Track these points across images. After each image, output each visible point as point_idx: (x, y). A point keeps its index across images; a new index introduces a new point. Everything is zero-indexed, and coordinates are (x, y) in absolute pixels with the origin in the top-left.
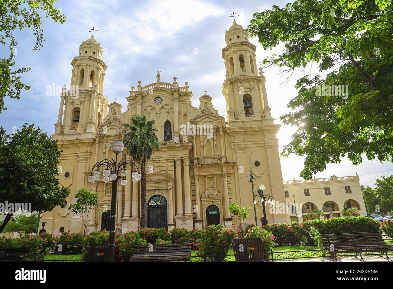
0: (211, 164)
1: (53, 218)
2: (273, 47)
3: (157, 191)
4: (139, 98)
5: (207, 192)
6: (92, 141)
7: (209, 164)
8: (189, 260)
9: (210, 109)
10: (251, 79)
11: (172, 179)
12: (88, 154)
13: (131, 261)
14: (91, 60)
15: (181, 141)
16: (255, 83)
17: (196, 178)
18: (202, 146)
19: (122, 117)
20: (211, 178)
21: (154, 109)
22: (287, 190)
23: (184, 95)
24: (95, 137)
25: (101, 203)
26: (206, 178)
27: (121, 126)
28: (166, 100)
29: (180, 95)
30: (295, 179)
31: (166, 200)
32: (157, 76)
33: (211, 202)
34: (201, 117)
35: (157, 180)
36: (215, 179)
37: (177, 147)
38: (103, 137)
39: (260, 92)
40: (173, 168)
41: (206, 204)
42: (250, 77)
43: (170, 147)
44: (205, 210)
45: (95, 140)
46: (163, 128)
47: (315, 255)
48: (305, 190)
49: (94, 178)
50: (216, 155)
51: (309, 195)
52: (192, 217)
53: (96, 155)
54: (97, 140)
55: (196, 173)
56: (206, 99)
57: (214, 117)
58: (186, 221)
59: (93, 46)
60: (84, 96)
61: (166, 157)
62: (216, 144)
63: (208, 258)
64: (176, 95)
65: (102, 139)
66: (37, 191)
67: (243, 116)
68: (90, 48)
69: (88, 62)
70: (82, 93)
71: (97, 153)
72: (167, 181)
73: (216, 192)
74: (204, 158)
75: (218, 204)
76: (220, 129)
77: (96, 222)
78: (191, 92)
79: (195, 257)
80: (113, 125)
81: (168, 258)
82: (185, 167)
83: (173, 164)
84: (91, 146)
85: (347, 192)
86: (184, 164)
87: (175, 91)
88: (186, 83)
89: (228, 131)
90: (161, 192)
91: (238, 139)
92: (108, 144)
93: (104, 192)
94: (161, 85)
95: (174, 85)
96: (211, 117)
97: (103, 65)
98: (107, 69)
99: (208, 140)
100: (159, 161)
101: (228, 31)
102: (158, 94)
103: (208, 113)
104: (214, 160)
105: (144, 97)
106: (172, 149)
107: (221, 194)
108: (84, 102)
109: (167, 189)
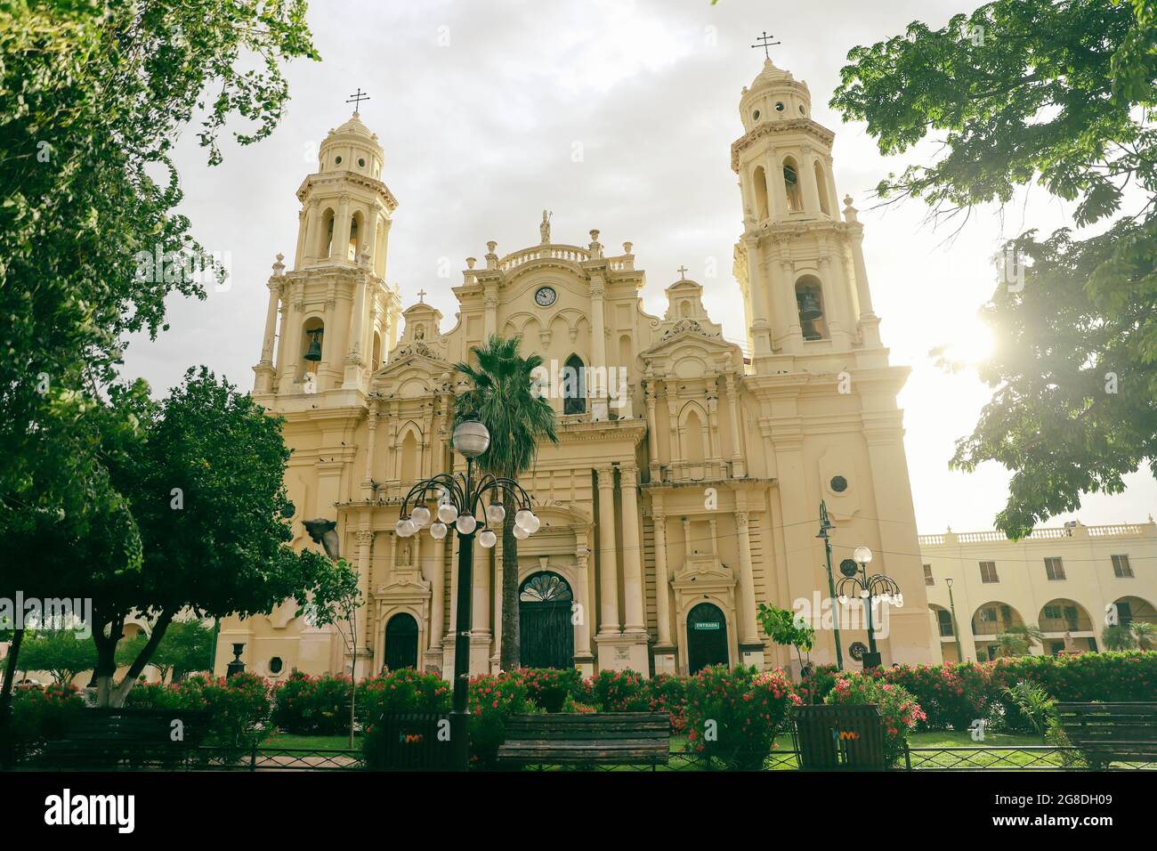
0: (702, 484)
1: (252, 633)
2: (909, 145)
3: (543, 561)
4: (491, 291)
5: (689, 563)
6: (356, 414)
7: (695, 484)
8: (665, 763)
9: (696, 320)
10: (821, 230)
11: (586, 527)
12: (347, 451)
13: (498, 759)
14: (352, 183)
15: (612, 416)
16: (832, 243)
17: (657, 524)
18: (673, 431)
19: (442, 344)
20: (702, 523)
21: (535, 326)
22: (927, 563)
23: (621, 280)
24: (365, 404)
25: (383, 592)
26: (687, 523)
27: (439, 371)
28: (567, 297)
29: (611, 281)
30: (953, 531)
31: (569, 588)
32: (541, 227)
33: (702, 596)
34: (670, 344)
35: (543, 529)
36: (713, 526)
37: (603, 434)
38: (388, 404)
39: (845, 271)
40: (589, 495)
41: (686, 600)
42: (817, 225)
43: (582, 433)
44: (682, 618)
45: (365, 413)
47: (1039, 762)
48: (983, 565)
49: (410, 525)
50: (716, 458)
51: (995, 579)
52: (646, 637)
53: (370, 456)
54: (372, 412)
55: (658, 508)
56: (685, 291)
57: (711, 344)
58: (627, 648)
59: (357, 142)
60: (333, 287)
61: (571, 462)
62: (714, 422)
63: (714, 758)
64: (597, 281)
65: (385, 408)
66: (238, 561)
67: (795, 341)
68: (349, 150)
69: (344, 189)
70: (327, 276)
71: (371, 449)
72: (571, 533)
73: (716, 566)
74: (680, 466)
75: (723, 602)
76: (730, 380)
77: (370, 647)
78: (641, 273)
79: (680, 754)
80: (414, 369)
82: (624, 492)
83: (589, 482)
84: (354, 429)
85: (1118, 574)
86: (623, 483)
87: (594, 270)
88: (628, 246)
89: (752, 387)
90: (554, 562)
91: (782, 410)
92: (404, 422)
93: (393, 562)
94: (554, 253)
95: (593, 252)
96: (701, 345)
97: (386, 196)
98: (397, 209)
99: (692, 413)
100: (548, 475)
101: (749, 88)
102: (546, 277)
103: (692, 334)
104: (709, 470)
105: (504, 286)
106: (589, 437)
107: (729, 571)
108: (333, 303)
109: (574, 555)
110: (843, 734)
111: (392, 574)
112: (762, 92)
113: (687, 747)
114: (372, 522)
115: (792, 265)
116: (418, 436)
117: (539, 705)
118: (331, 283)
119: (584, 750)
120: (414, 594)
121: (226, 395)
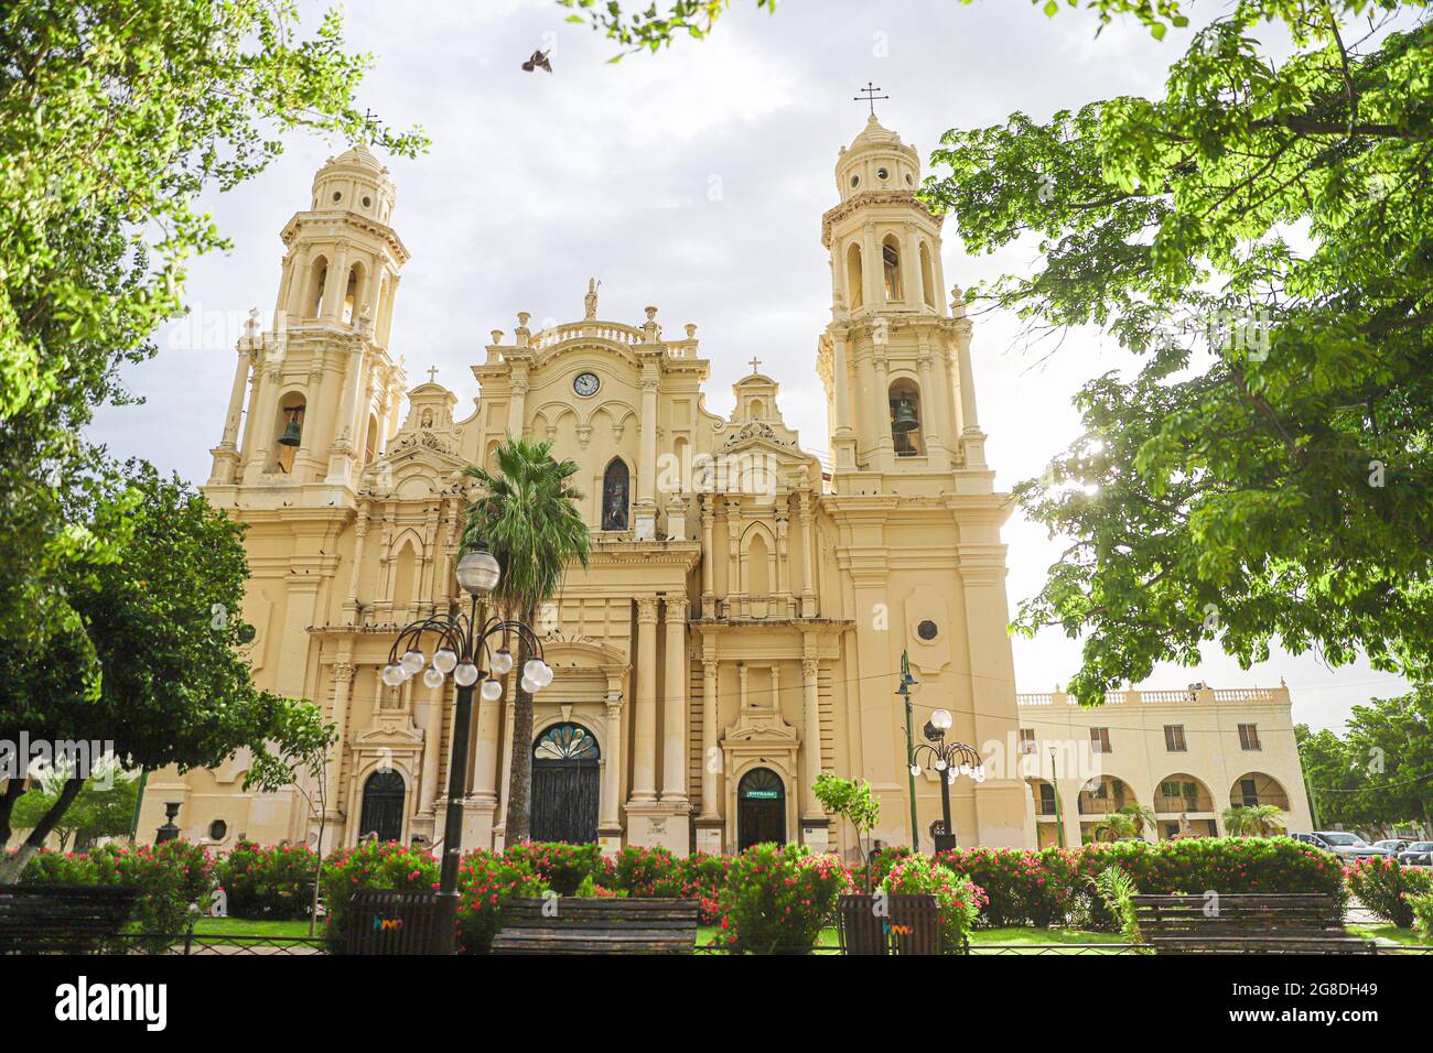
0: (765, 624)
1: (188, 788)
3: (566, 710)
4: (519, 373)
5: (744, 719)
6: (342, 517)
7: (756, 623)
9: (769, 424)
10: (923, 325)
11: (620, 670)
12: (326, 562)
13: (492, 951)
14: (353, 227)
15: (660, 535)
16: (935, 341)
17: (707, 669)
18: (733, 557)
19: (454, 436)
20: (762, 671)
21: (572, 420)
22: (1029, 727)
23: (680, 370)
24: (353, 505)
25: (363, 741)
26: (744, 669)
27: (448, 468)
28: (614, 386)
29: (668, 370)
31: (596, 744)
32: (587, 298)
33: (758, 759)
34: (735, 452)
35: (568, 671)
36: (775, 675)
37: (648, 557)
38: (383, 505)
39: (949, 375)
40: (627, 630)
41: (738, 762)
42: (918, 319)
43: (622, 554)
44: (732, 785)
45: (352, 515)
46: (600, 484)
48: (1094, 731)
49: (400, 672)
50: (784, 593)
51: (1108, 748)
52: (687, 807)
53: (355, 570)
54: (362, 515)
55: (709, 652)
56: (756, 389)
57: (784, 454)
58: (663, 820)
59: (363, 176)
60: (321, 355)
61: (606, 588)
62: (783, 550)
64: (651, 370)
65: (377, 511)
67: (885, 457)
68: (351, 185)
69: (341, 233)
70: (314, 341)
71: (357, 561)
72: (602, 676)
73: (776, 723)
74: (739, 601)
75: (783, 766)
76: (805, 498)
77: (342, 808)
78: (706, 363)
80: (420, 465)
81: (618, 946)
82: (670, 629)
83: (627, 615)
84: (338, 535)
85: (1245, 746)
86: (669, 618)
87: (647, 355)
88: (691, 328)
89: (830, 509)
90: (578, 711)
91: (865, 538)
92: (401, 529)
93: (377, 704)
94: (600, 332)
95: (648, 334)
97: (395, 246)
98: (408, 262)
99: (757, 536)
100: (577, 603)
101: (847, 149)
102: (587, 361)
103: (762, 440)
104: (773, 607)
105: (536, 369)
106: (629, 560)
107: (792, 730)
108: (320, 375)
109: (604, 704)
110: (894, 929)
111: (376, 718)
112: (863, 154)
113: (718, 940)
114: (353, 653)
115: (887, 365)
116: (418, 549)
118: (319, 349)
119: (595, 941)
120: (403, 745)
121: (177, 495)
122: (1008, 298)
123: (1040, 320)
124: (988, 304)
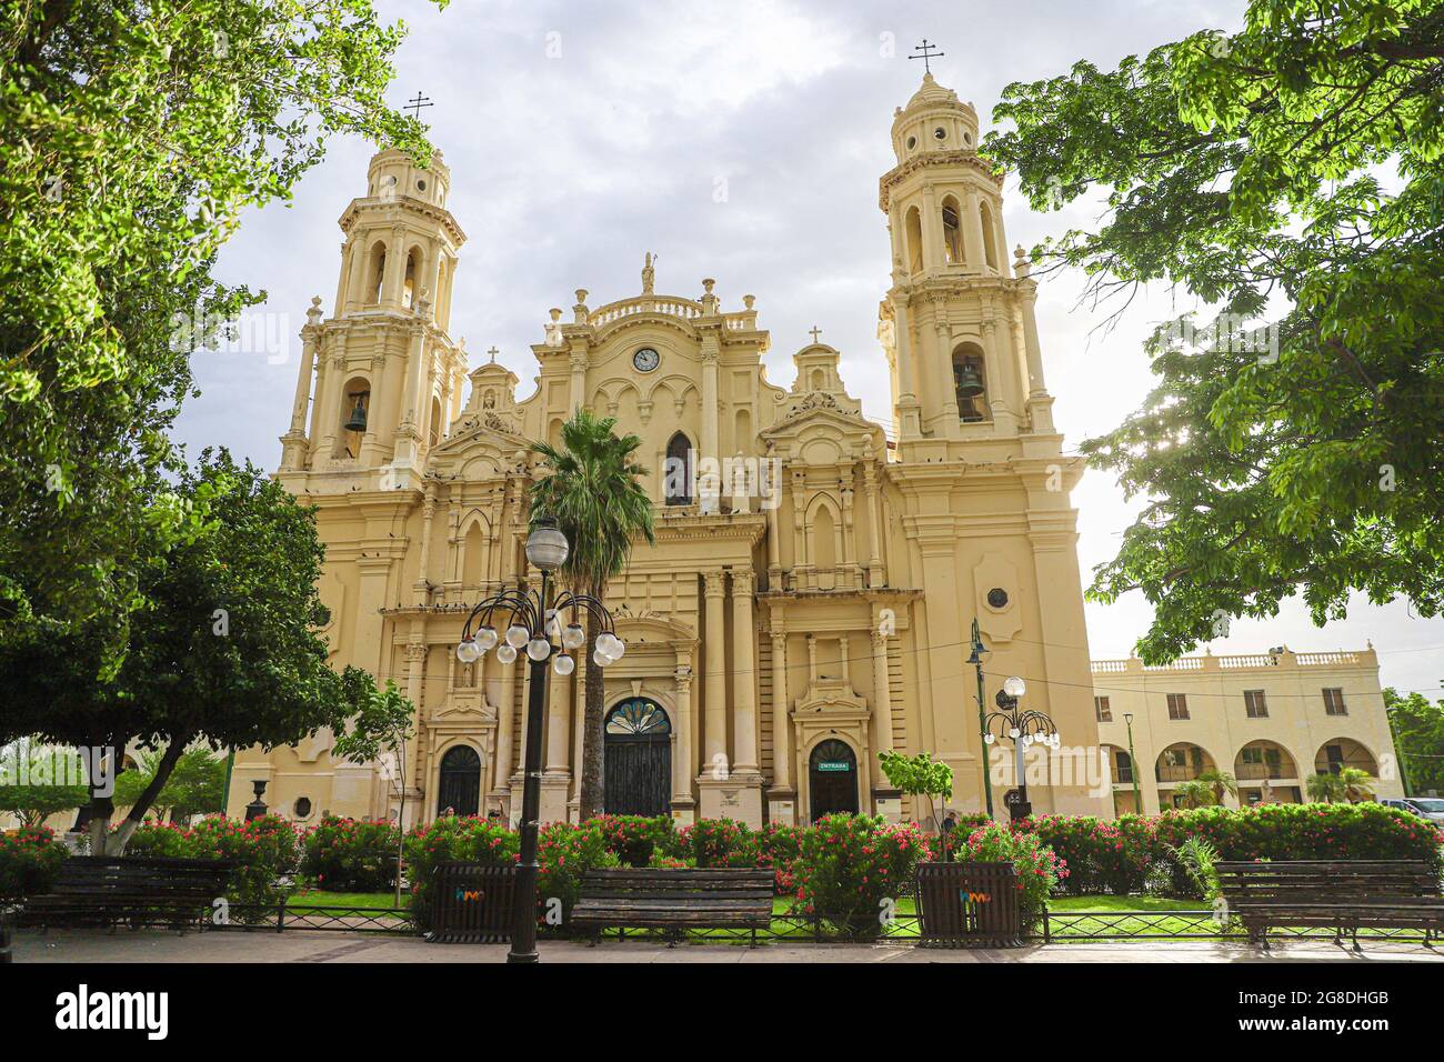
0: (833, 595)
1: (277, 768)
3: (636, 685)
4: (579, 351)
5: (814, 691)
6: (409, 500)
7: (823, 595)
8: (766, 927)
9: (831, 393)
10: (986, 287)
11: (689, 644)
12: (395, 545)
14: (410, 211)
15: (725, 509)
16: (999, 304)
17: (776, 642)
18: (799, 529)
19: (516, 415)
20: (831, 642)
21: (633, 395)
22: (1104, 695)
23: (740, 342)
24: (420, 487)
25: (438, 719)
26: (812, 641)
27: (512, 448)
28: (671, 363)
29: (728, 342)
31: (667, 719)
32: (644, 273)
33: (829, 731)
34: (797, 423)
35: (636, 646)
36: (844, 646)
37: (713, 531)
38: (449, 487)
39: (1013, 338)
40: (694, 604)
41: (809, 734)
42: (981, 281)
43: (687, 529)
44: (803, 758)
45: (420, 497)
46: (663, 459)
47: (1194, 928)
48: (1171, 698)
49: (474, 649)
50: (850, 563)
51: (1185, 715)
52: (759, 779)
53: (425, 551)
54: (429, 497)
55: (777, 624)
56: (818, 358)
57: (847, 423)
58: (735, 793)
60: (383, 340)
61: (672, 564)
62: (849, 520)
63: (826, 923)
64: (711, 343)
65: (444, 492)
66: (274, 683)
67: (950, 425)
68: (406, 169)
69: (398, 218)
70: (376, 327)
71: (426, 542)
72: (671, 651)
73: (846, 694)
74: (806, 572)
75: (854, 737)
76: (869, 468)
77: (420, 786)
78: (765, 334)
79: (784, 917)
80: (482, 446)
81: (695, 915)
82: (737, 602)
83: (694, 590)
84: (407, 517)
85: (1330, 711)
86: (736, 592)
87: (707, 328)
88: (749, 299)
89: (895, 477)
90: (649, 686)
91: (932, 506)
92: (467, 510)
93: (451, 683)
94: (658, 306)
95: (706, 306)
96: (834, 424)
97: (451, 228)
98: (465, 244)
99: (823, 508)
100: (644, 579)
101: (903, 110)
102: (648, 336)
103: (825, 410)
104: (840, 578)
105: (595, 346)
106: (695, 535)
107: (862, 701)
108: (382, 360)
109: (673, 678)
110: (972, 897)
111: (450, 697)
112: (919, 115)
113: (794, 909)
114: (426, 634)
115: (950, 330)
116: (485, 529)
117: (623, 859)
118: (381, 335)
119: (672, 911)
120: (478, 722)
121: (250, 482)
122: (1075, 255)
123: (1110, 276)
124: (1054, 261)
